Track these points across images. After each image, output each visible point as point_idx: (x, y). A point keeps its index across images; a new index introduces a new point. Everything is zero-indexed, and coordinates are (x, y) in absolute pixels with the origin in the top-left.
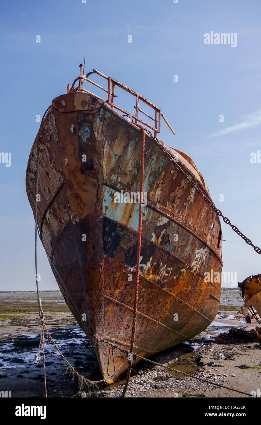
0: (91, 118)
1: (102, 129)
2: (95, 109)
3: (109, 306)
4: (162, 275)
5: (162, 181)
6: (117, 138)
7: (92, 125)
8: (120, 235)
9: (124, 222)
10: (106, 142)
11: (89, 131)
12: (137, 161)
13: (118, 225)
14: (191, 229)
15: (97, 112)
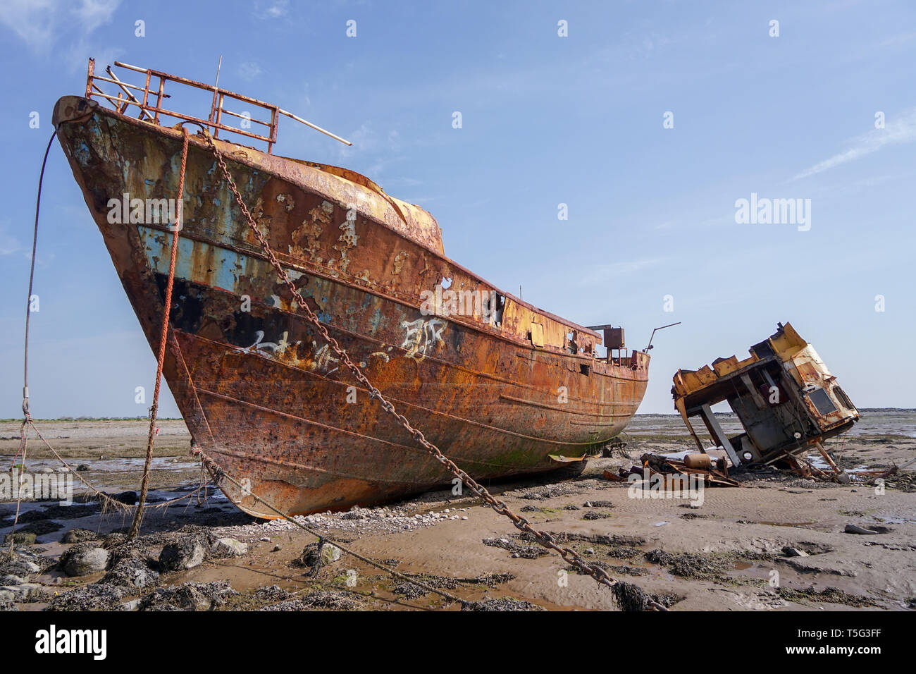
0: (83, 130)
1: (112, 143)
2: (85, 116)
3: (212, 404)
4: (324, 360)
5: (261, 214)
6: (146, 155)
7: (88, 140)
8: (199, 299)
9: (201, 279)
10: (127, 163)
11: (87, 149)
12: (197, 186)
13: (189, 284)
14: (371, 288)
15: (89, 120)
